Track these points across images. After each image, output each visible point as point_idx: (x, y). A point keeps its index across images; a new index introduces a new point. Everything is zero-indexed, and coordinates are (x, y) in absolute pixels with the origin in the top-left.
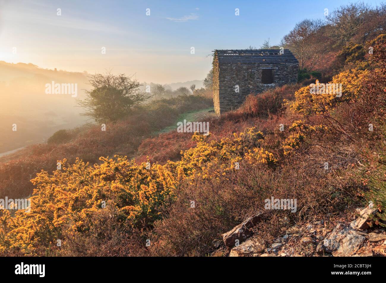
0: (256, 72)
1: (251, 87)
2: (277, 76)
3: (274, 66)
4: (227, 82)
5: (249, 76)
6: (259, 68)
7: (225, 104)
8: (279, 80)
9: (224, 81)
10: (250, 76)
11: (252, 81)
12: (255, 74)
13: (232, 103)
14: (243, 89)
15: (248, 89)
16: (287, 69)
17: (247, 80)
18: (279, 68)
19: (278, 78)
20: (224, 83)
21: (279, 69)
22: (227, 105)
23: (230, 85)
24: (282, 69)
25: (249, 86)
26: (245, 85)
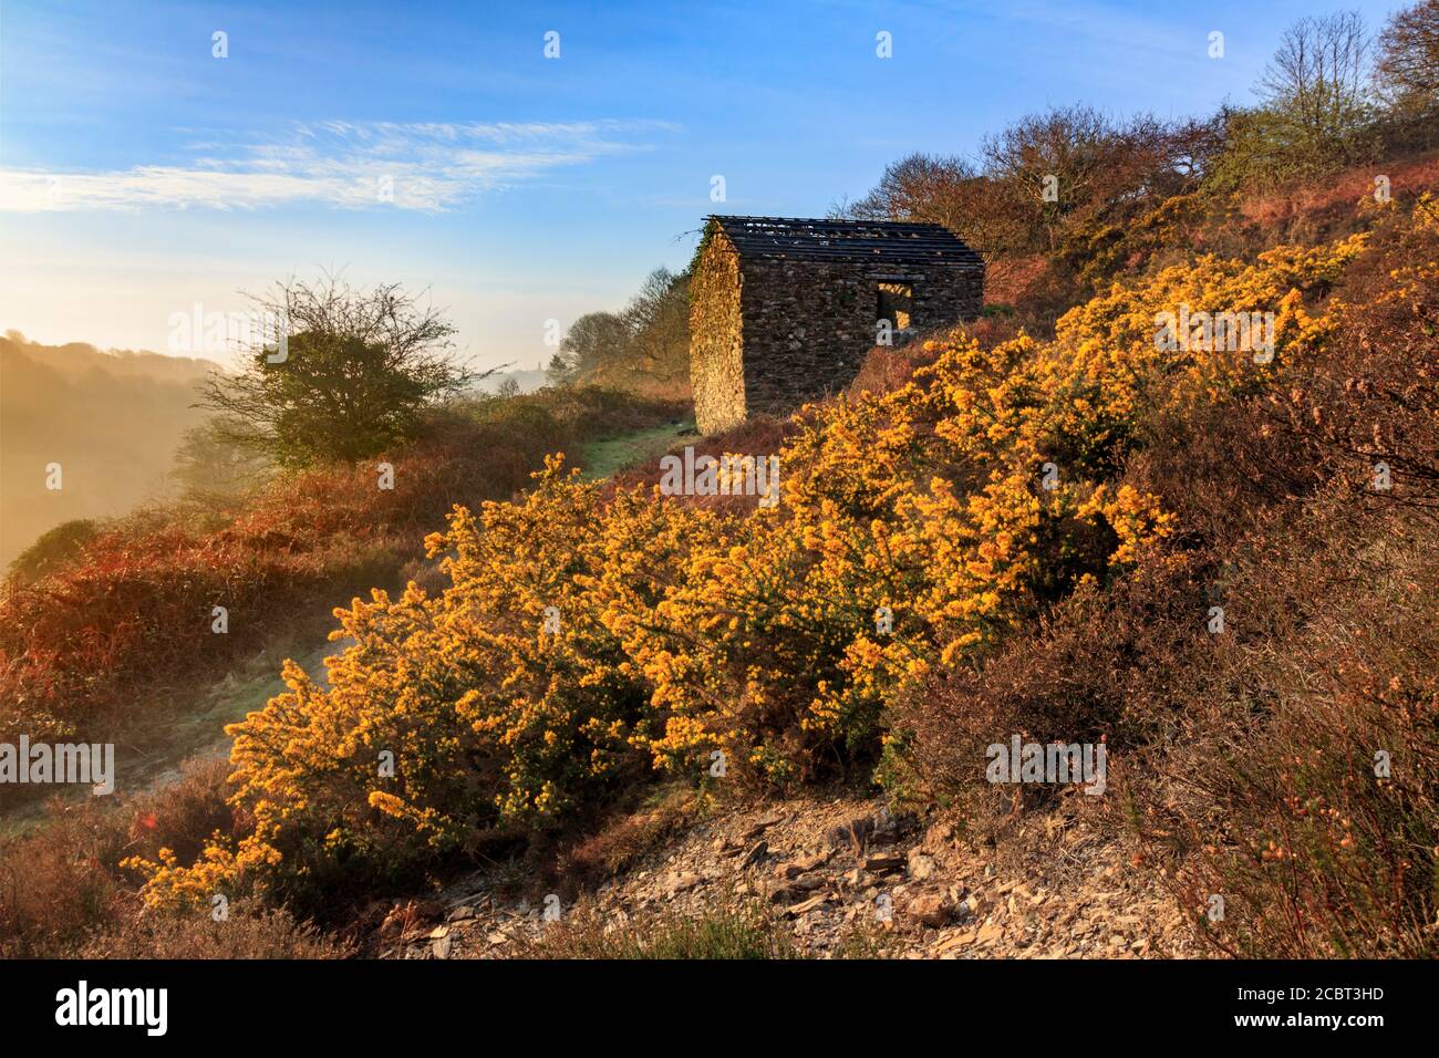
0: (860, 287)
1: (845, 337)
2: (922, 303)
3: (914, 270)
4: (768, 318)
5: (838, 301)
6: (867, 276)
7: (765, 394)
8: (928, 317)
9: (758, 316)
10: (842, 302)
11: (846, 316)
12: (855, 294)
13: (786, 391)
14: (821, 344)
15: (835, 343)
16: (952, 279)
17: (831, 314)
18: (927, 276)
19: (926, 309)
20: (760, 321)
21: (927, 281)
22: (768, 398)
23: (779, 329)
24: (936, 281)
25: (839, 332)
26: (826, 332)
